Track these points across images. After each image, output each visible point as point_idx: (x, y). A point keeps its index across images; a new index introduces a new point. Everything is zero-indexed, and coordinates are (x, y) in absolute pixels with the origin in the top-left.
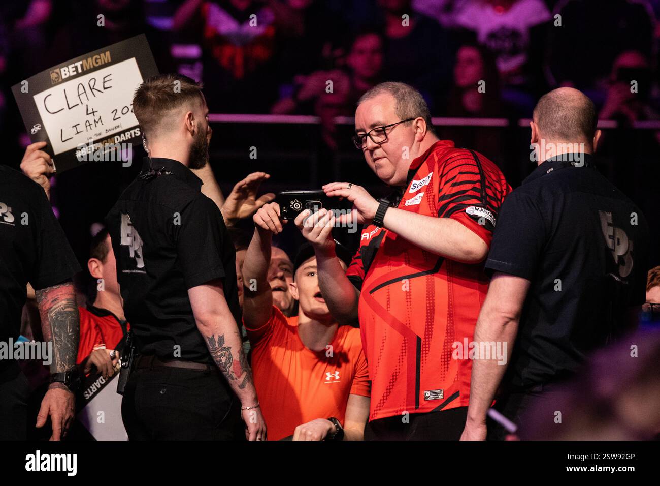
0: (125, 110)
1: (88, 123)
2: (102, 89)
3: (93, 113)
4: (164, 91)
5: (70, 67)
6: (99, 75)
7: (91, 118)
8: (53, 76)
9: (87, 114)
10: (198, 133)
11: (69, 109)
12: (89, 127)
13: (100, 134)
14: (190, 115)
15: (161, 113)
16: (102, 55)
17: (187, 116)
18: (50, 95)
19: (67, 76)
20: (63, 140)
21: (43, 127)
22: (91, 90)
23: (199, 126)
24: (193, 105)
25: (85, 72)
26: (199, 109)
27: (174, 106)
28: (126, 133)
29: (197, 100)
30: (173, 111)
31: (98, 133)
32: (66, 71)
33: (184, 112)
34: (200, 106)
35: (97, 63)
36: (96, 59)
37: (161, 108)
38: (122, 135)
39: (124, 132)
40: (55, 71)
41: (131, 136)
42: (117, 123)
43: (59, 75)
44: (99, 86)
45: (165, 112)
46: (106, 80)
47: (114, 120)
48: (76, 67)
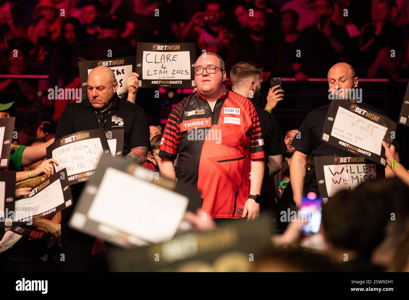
0: (179, 72)
1: (161, 71)
2: (172, 60)
3: (165, 68)
4: (243, 70)
5: (162, 46)
6: (172, 54)
7: (163, 70)
8: (154, 47)
9: (162, 68)
10: (256, 90)
11: (155, 63)
12: (160, 73)
13: (164, 78)
14: (253, 82)
15: (240, 79)
16: (177, 46)
17: (251, 83)
18: (150, 54)
19: (159, 49)
20: (148, 74)
21: (142, 66)
22: (167, 59)
23: (257, 87)
24: (255, 78)
25: (167, 51)
26: (258, 80)
27: (247, 77)
28: (176, 81)
29: (258, 76)
30: (246, 79)
31: (164, 77)
32: (160, 47)
33: (250, 80)
34: (259, 78)
35: (174, 49)
36: (174, 47)
37: (241, 77)
38: (174, 81)
39: (175, 80)
40: (155, 45)
41: (178, 83)
42: (173, 75)
43: (156, 48)
44: (171, 58)
45: (242, 79)
46: (175, 57)
47: (172, 74)
48: (164, 47)
